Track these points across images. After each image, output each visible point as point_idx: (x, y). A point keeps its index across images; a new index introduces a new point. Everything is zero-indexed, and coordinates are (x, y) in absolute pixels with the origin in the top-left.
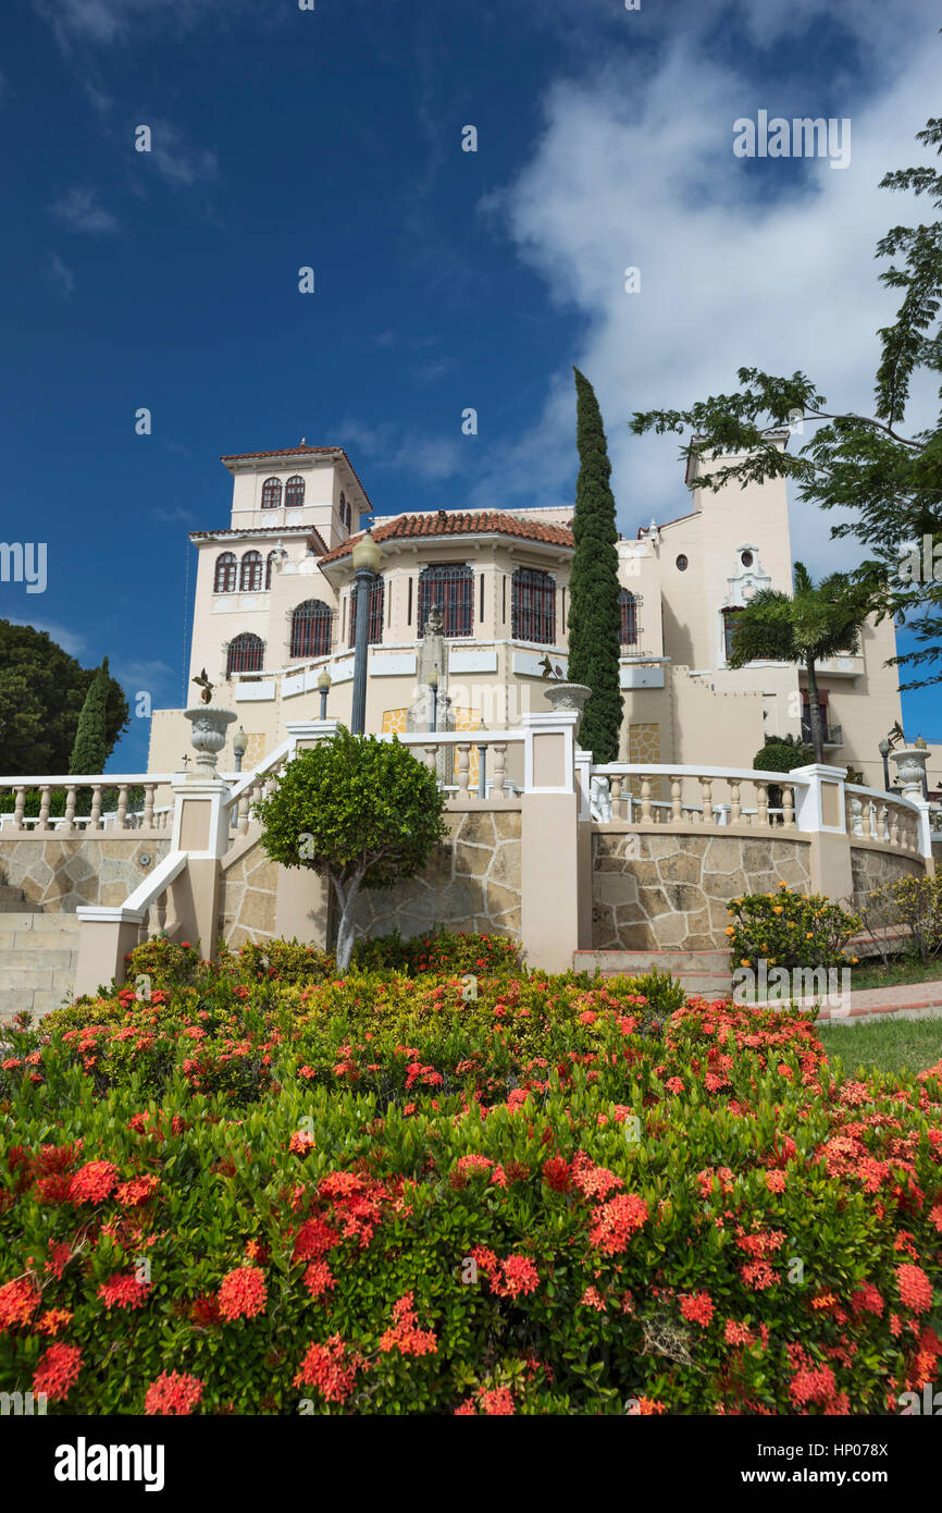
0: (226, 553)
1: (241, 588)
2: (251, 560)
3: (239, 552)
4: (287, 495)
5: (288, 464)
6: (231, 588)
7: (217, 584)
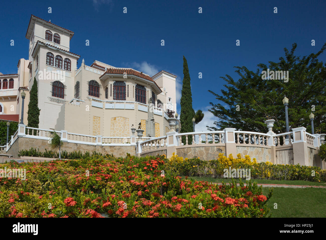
0: (50, 53)
1: (56, 65)
2: (59, 58)
3: (55, 54)
4: (54, 39)
5: (55, 28)
6: (52, 64)
7: (47, 62)
